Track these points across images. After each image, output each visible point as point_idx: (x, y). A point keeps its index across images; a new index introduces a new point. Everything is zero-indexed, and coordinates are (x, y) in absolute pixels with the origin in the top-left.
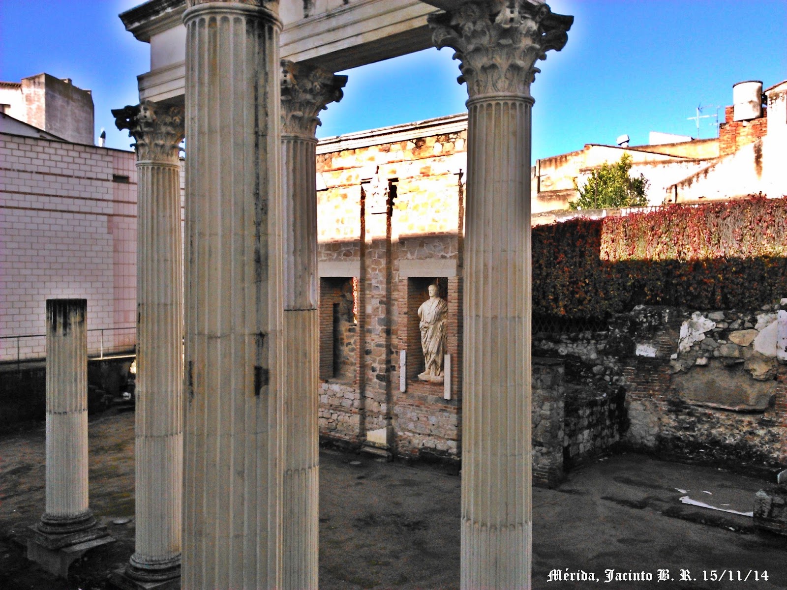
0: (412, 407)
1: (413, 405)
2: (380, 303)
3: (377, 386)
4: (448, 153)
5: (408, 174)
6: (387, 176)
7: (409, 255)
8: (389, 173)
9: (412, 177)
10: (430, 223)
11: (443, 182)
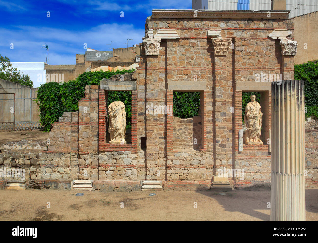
0: (245, 160)
1: (246, 158)
2: (222, 104)
3: (220, 151)
4: (269, 29)
5: (242, 37)
6: (227, 36)
7: (243, 79)
8: (228, 34)
9: (245, 38)
10: (257, 63)
11: (264, 42)
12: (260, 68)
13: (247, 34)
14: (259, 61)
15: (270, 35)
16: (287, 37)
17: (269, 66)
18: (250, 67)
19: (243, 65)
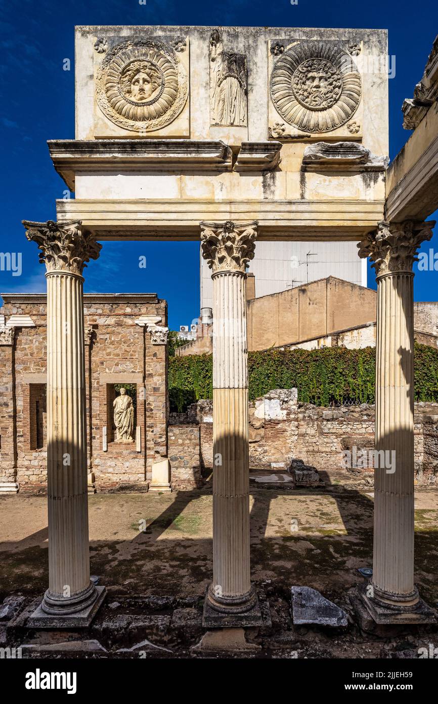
4: (136, 314)
5: (106, 323)
6: (89, 323)
7: (107, 370)
8: (90, 321)
9: (109, 325)
10: (123, 352)
11: (132, 330)
12: (127, 358)
13: (112, 321)
14: (126, 351)
15: (137, 322)
16: (156, 324)
17: (137, 356)
18: (115, 358)
19: (107, 356)
